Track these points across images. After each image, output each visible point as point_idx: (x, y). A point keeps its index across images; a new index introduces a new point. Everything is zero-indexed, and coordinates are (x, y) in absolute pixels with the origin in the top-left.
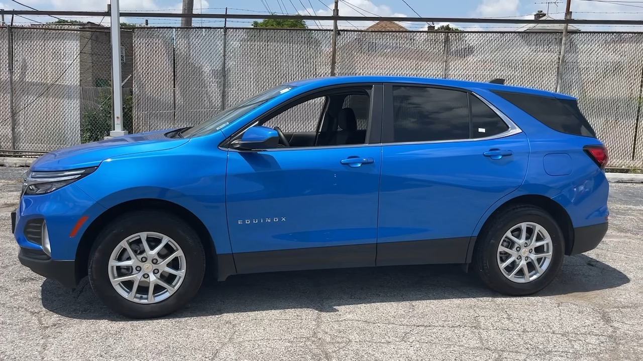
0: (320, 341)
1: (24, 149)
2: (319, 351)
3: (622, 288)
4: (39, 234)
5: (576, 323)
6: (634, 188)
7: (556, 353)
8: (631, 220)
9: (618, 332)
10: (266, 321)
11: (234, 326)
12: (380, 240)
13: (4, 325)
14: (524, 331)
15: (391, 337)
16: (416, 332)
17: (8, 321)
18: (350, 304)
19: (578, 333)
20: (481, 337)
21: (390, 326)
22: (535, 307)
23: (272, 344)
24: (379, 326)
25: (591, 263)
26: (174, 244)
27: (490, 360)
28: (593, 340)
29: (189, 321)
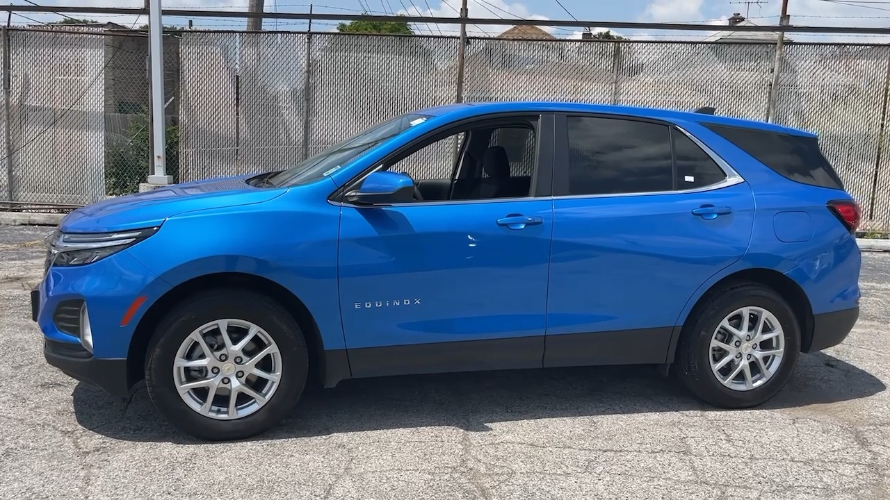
0: (472, 472)
1: (24, 200)
2: (472, 487)
3: (877, 398)
4: (77, 321)
5: (821, 447)
6: (875, 258)
7: (799, 489)
8: (876, 302)
9: (879, 458)
10: (392, 443)
11: (349, 451)
12: (551, 331)
13: (25, 450)
14: (752, 458)
15: (569, 466)
16: (604, 459)
17: (31, 444)
18: (506, 421)
19: (826, 460)
20: (694, 467)
21: (567, 451)
22: (763, 424)
23: (406, 476)
24: (551, 451)
25: (831, 363)
26: (265, 336)
27: (710, 499)
28: (847, 470)
29: (286, 444)
